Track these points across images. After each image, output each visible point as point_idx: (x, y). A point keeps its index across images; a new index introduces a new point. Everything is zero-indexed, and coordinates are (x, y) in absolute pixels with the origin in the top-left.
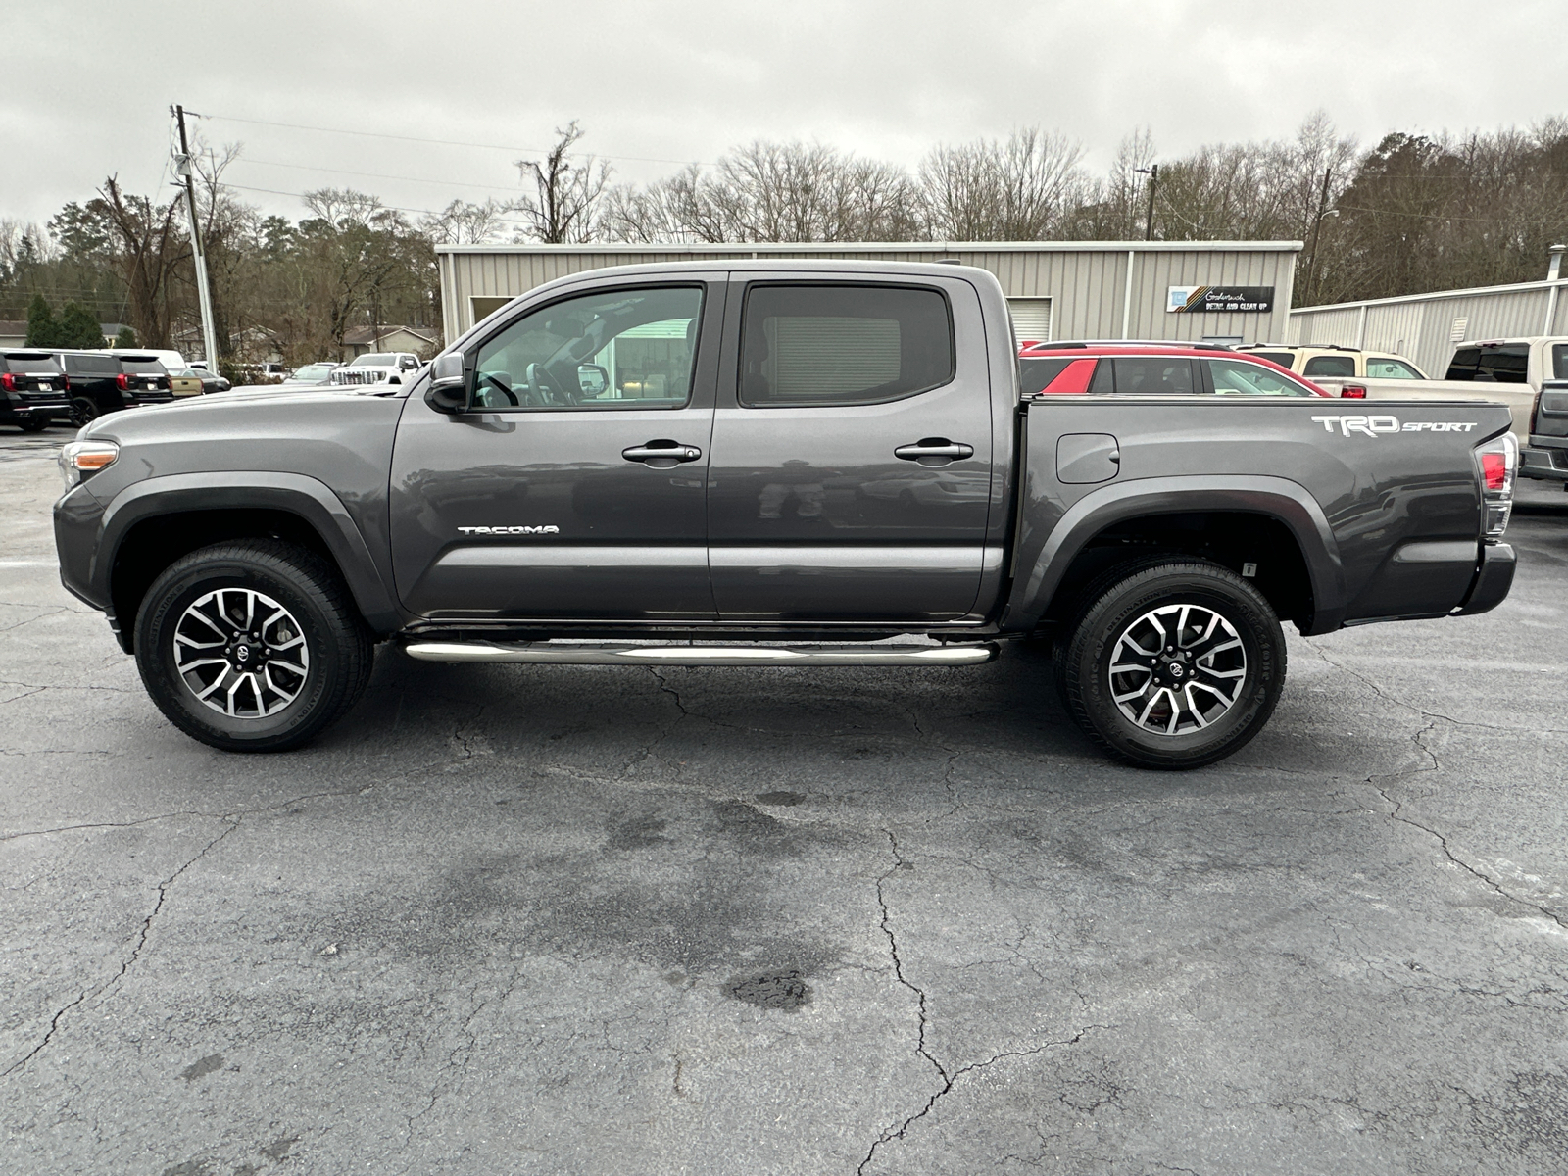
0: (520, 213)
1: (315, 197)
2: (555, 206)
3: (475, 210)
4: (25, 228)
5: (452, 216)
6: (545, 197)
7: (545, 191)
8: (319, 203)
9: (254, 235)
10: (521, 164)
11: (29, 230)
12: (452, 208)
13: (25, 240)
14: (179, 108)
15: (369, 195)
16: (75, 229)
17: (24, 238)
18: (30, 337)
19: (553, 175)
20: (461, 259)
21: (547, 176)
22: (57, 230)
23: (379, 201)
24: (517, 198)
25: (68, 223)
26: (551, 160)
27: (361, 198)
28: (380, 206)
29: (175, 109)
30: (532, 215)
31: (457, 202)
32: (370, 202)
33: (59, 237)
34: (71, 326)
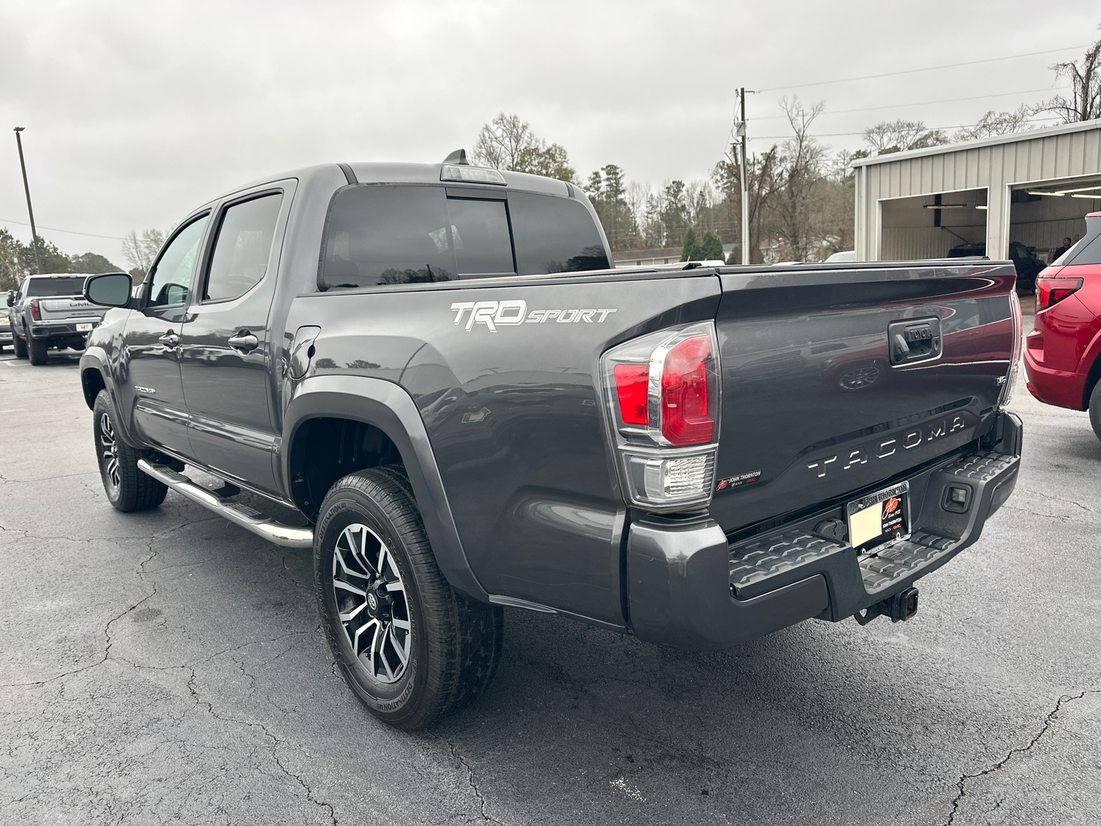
0: (1052, 112)
1: (872, 132)
2: (1090, 99)
3: (1007, 117)
4: (703, 186)
5: (984, 126)
6: (1079, 92)
7: (1079, 87)
8: (875, 136)
9: (843, 167)
10: (1056, 68)
11: (705, 187)
12: (985, 120)
13: (702, 194)
14: (742, 90)
15: (915, 122)
16: (731, 182)
17: (701, 192)
18: (683, 256)
19: (1089, 71)
20: (873, 169)
21: (1083, 73)
22: (720, 184)
23: (924, 125)
24: (1048, 99)
25: (727, 178)
26: (1089, 56)
27: (909, 125)
28: (923, 129)
29: (740, 91)
30: (1064, 112)
31: (990, 113)
32: (916, 128)
33: (720, 189)
34: (706, 247)
